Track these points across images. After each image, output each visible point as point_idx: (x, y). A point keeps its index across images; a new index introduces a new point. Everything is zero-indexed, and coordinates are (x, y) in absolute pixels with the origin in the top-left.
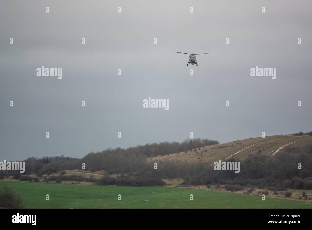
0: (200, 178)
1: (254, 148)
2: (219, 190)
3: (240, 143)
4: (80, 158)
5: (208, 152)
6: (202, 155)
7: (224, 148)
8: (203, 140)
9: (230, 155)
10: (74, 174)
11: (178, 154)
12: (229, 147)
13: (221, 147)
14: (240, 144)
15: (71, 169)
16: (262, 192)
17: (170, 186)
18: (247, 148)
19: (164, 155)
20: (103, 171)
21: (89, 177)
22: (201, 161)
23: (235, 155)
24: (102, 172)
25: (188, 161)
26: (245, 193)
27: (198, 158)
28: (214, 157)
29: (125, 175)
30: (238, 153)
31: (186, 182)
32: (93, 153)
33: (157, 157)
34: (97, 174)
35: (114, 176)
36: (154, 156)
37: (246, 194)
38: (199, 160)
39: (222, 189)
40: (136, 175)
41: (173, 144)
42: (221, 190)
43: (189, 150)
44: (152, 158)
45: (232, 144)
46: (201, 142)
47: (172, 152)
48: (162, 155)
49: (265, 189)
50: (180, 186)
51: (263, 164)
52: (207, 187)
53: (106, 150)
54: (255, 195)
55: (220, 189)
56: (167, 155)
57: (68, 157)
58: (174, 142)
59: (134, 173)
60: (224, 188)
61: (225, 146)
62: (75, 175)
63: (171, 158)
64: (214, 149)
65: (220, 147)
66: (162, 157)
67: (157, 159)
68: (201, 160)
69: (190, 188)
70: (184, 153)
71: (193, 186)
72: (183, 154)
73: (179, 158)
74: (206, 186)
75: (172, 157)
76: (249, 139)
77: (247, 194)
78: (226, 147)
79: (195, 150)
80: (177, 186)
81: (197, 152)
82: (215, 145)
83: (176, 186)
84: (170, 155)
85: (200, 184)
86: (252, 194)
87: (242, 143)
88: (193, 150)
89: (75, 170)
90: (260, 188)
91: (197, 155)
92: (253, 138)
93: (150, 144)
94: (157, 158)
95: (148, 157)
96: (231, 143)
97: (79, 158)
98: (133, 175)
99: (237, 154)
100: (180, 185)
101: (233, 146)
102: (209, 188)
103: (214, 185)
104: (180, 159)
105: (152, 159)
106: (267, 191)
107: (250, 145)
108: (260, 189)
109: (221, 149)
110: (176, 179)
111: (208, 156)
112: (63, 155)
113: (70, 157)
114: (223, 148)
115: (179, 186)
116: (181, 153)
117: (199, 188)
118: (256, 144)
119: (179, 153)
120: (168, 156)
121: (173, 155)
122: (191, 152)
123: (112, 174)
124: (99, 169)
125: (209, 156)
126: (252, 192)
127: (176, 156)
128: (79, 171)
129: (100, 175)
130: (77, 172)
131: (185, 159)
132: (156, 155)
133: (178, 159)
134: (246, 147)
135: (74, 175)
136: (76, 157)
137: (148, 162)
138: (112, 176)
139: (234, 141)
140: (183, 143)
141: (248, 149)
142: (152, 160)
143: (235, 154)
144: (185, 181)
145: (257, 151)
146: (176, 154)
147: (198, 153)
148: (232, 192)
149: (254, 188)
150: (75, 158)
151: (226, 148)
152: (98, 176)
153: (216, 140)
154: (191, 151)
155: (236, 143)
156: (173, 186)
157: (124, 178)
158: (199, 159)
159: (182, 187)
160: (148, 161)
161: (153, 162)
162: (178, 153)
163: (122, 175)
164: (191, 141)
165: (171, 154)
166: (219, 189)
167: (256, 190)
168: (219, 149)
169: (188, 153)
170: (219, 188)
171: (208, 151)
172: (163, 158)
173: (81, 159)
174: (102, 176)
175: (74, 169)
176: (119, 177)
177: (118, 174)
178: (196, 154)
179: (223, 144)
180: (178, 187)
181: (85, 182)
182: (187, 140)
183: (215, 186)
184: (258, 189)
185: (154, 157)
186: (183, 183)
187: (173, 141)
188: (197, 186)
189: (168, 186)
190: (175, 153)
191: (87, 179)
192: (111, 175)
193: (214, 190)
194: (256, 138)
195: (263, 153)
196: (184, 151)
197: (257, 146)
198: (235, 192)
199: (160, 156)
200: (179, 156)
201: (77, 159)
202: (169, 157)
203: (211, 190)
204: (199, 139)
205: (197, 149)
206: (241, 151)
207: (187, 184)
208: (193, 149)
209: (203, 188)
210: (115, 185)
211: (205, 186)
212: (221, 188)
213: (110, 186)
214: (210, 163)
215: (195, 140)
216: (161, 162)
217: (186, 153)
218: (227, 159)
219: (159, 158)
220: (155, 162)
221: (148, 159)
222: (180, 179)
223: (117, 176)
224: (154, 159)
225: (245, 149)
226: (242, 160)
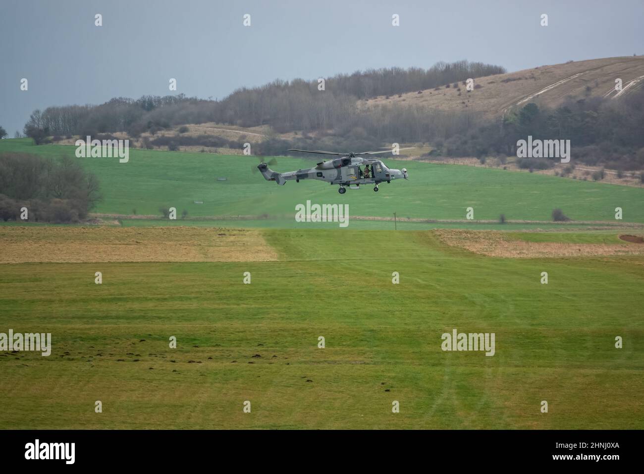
0: (465, 143)
1: (576, 82)
2: (505, 168)
3: (548, 72)
4: (218, 101)
5: (482, 89)
6: (470, 96)
7: (515, 82)
8: (473, 65)
9: (527, 97)
10: (205, 133)
11: (420, 93)
12: (526, 79)
13: (508, 81)
14: (549, 74)
15: (198, 122)
16: (592, 172)
17: (403, 160)
18: (563, 82)
19: (392, 94)
20: (265, 125)
21: (236, 140)
22: (467, 108)
23: (538, 95)
24: (265, 128)
25: (440, 108)
26: (557, 174)
27: (462, 101)
28: (495, 99)
29: (311, 135)
30: (544, 92)
31: (435, 151)
32: (245, 89)
33: (377, 98)
34: (254, 132)
35: (289, 137)
36: (370, 98)
37: (559, 176)
38: (464, 105)
39: (510, 165)
40: (334, 135)
41: (410, 72)
42: (508, 169)
43: (444, 84)
44: (367, 100)
45: (532, 74)
46: (469, 70)
47: (408, 90)
48: (388, 93)
49: (599, 166)
50: (424, 158)
51: (595, 115)
52: (479, 161)
53: (271, 83)
54: (577, 178)
55: (506, 166)
56: (397, 96)
57: (194, 98)
58: (412, 68)
59: (330, 132)
60: (515, 164)
61: (518, 77)
62: (209, 133)
63: (405, 102)
64: (495, 84)
65: (506, 78)
66: (387, 98)
67: (378, 103)
68: (467, 106)
69: (445, 163)
70: (432, 90)
71: (451, 158)
72: (431, 93)
73: (422, 102)
74: (477, 160)
75: (409, 99)
76: (568, 63)
77: (562, 176)
78: (520, 79)
79: (456, 86)
80: (418, 159)
81: (459, 90)
82: (495, 75)
83: (416, 159)
84: (404, 96)
85: (465, 154)
86: (571, 176)
87: (551, 72)
88: (452, 85)
89: (208, 124)
90: (590, 163)
91: (460, 95)
92: (575, 60)
93: (362, 73)
94: (376, 101)
95: (359, 98)
96: (530, 71)
97: (217, 99)
98: (327, 135)
99: (541, 94)
100: (424, 157)
101: (533, 78)
102: (483, 162)
103: (495, 157)
104: (424, 103)
105: (368, 102)
106: (604, 171)
107: (568, 76)
108: (589, 167)
109: (509, 83)
110: (416, 144)
111: (482, 98)
112: (182, 94)
113: (199, 98)
114: (513, 82)
115: (422, 160)
116: (426, 92)
117: (462, 164)
118: (582, 74)
119: (423, 90)
120: (400, 97)
121: (411, 94)
122: (448, 89)
123: (283, 131)
124: (257, 123)
125: (484, 97)
126: (571, 173)
127: (416, 97)
128: (216, 126)
129: (258, 135)
130: (211, 128)
131: (433, 104)
132: (375, 94)
133: (421, 104)
134: (559, 80)
135: (206, 134)
136: (209, 98)
137: (358, 109)
138: (283, 137)
139: (537, 68)
140: (431, 70)
141: (565, 84)
142: (367, 106)
143: (537, 94)
144: (436, 149)
145: (583, 88)
146: (417, 92)
147: (461, 91)
148: (531, 171)
149: (577, 164)
150: (209, 100)
151: (520, 82)
152: (255, 136)
153: (498, 65)
154: (448, 87)
155: (540, 72)
156: (409, 159)
157: (309, 141)
158: (464, 103)
159: (427, 161)
160: (359, 107)
161: (368, 108)
162: (421, 91)
163: (303, 134)
164: (448, 67)
165: (406, 93)
166: (504, 166)
167: (581, 169)
168: (504, 84)
169: (440, 91)
170: (505, 164)
171: (483, 87)
172: (389, 100)
173: (221, 102)
174: (264, 136)
175: (205, 122)
176: (298, 139)
177: (296, 134)
178: (458, 93)
179: (513, 74)
180: (421, 161)
181: (228, 149)
182: (438, 64)
183: (496, 159)
184: (584, 167)
185: (372, 99)
186: (431, 153)
187: (411, 67)
188: (459, 159)
189: (400, 159)
190: (414, 91)
191: (233, 142)
192: (282, 135)
193: (494, 167)
194: (580, 62)
195: (594, 94)
196: (433, 88)
197: (583, 78)
198: (537, 172)
199: (384, 97)
200: (422, 97)
201: (211, 101)
202: (402, 98)
203: (487, 167)
204: (464, 62)
205: (460, 84)
206: (550, 87)
207: (439, 155)
208: (452, 82)
209: (472, 163)
210: (289, 156)
211: (475, 160)
212: (509, 163)
213: (281, 156)
214: (485, 112)
215: (455, 65)
216: (385, 108)
217: (436, 92)
218: (522, 104)
219: (381, 101)
220: (373, 108)
221: (359, 103)
222: (424, 144)
223: (294, 138)
224: (371, 102)
225: (558, 84)
226: (553, 105)
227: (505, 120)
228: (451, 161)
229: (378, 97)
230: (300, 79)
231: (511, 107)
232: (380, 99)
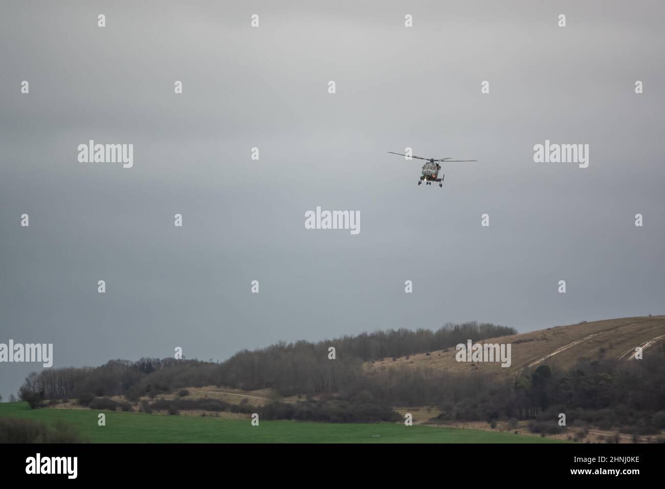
0: (475, 406)
1: (590, 343)
2: (516, 433)
3: (561, 333)
7: (526, 343)
8: (482, 327)
9: (539, 358)
10: (206, 396)
11: (428, 354)
12: (538, 340)
13: (519, 342)
14: (561, 335)
15: (199, 386)
16: (606, 436)
18: (575, 343)
19: (399, 356)
20: (269, 389)
21: (238, 403)
22: (477, 371)
23: (551, 357)
24: (267, 391)
25: (449, 370)
26: (570, 439)
27: (471, 363)
29: (316, 398)
30: (556, 354)
31: (444, 415)
32: (246, 351)
33: (383, 360)
34: (256, 395)
35: (292, 401)
36: (377, 360)
37: (572, 441)
38: (474, 367)
39: (521, 430)
40: (339, 398)
41: (417, 332)
42: (519, 433)
43: (452, 346)
44: (374, 363)
45: (544, 335)
46: (479, 331)
47: (416, 351)
48: (395, 356)
49: (614, 430)
50: (432, 422)
51: (610, 377)
52: (489, 425)
53: (274, 344)
55: (517, 430)
56: (405, 358)
57: (195, 360)
58: (420, 330)
59: (335, 395)
60: (527, 428)
61: (530, 338)
62: (210, 397)
63: (413, 364)
65: (517, 340)
66: (394, 360)
67: (385, 365)
68: (477, 368)
69: (454, 427)
70: (440, 352)
71: (461, 422)
72: (439, 355)
73: (431, 363)
74: (487, 424)
75: (416, 362)
76: (581, 324)
77: (575, 440)
78: (531, 340)
80: (427, 424)
82: (506, 337)
83: (424, 423)
84: (412, 358)
85: (475, 419)
86: (585, 440)
87: (564, 333)
89: (209, 388)
90: (603, 428)
92: (588, 321)
93: (369, 334)
94: (383, 363)
95: (365, 360)
96: (542, 332)
97: (218, 362)
98: (332, 398)
99: (553, 356)
100: (433, 420)
101: (544, 339)
102: (493, 427)
103: (505, 420)
104: (433, 365)
105: (374, 364)
106: (618, 435)
107: (581, 337)
108: (602, 431)
109: (520, 344)
110: (425, 408)
113: (199, 360)
114: (524, 344)
115: (431, 424)
116: (435, 354)
117: (472, 428)
118: (596, 335)
119: (431, 352)
120: (407, 359)
121: (419, 356)
123: (286, 395)
124: (259, 387)
127: (425, 359)
128: (217, 389)
129: (260, 398)
130: (212, 391)
131: (442, 366)
132: (381, 356)
133: (429, 367)
134: (572, 341)
135: (207, 398)
136: (211, 360)
137: (364, 371)
138: (287, 401)
139: (549, 329)
140: (439, 331)
141: (578, 345)
142: (373, 368)
143: (549, 356)
144: (445, 412)
145: (597, 349)
146: (425, 354)
148: (543, 436)
149: (591, 428)
150: (210, 362)
151: (532, 343)
152: (257, 400)
153: (509, 326)
155: (552, 332)
156: (417, 423)
157: (313, 405)
158: (473, 365)
159: (435, 426)
160: (365, 369)
161: (375, 370)
162: (429, 353)
163: (308, 398)
164: (457, 328)
165: (414, 355)
166: (515, 430)
167: (594, 433)
168: (515, 345)
169: (449, 353)
170: (516, 429)
172: (395, 362)
173: (222, 364)
174: (267, 399)
175: (206, 385)
176: (303, 403)
177: (300, 397)
179: (524, 335)
180: (429, 425)
181: (230, 413)
182: (447, 325)
183: (507, 423)
184: (598, 431)
186: (440, 417)
187: (419, 328)
188: (468, 423)
190: (422, 353)
191: (235, 406)
192: (286, 399)
193: (505, 431)
194: (593, 322)
195: (609, 355)
196: (442, 349)
197: (598, 340)
198: (549, 437)
199: (391, 359)
200: (430, 359)
201: (212, 364)
202: (409, 361)
203: (498, 431)
204: (475, 323)
206: (563, 349)
207: (448, 419)
209: (483, 427)
210: (293, 421)
211: (485, 424)
212: (521, 427)
213: (284, 421)
214: (497, 374)
215: (465, 326)
216: (392, 371)
217: (445, 354)
218: (533, 367)
219: (388, 363)
220: (380, 371)
221: (365, 366)
222: (432, 407)
223: (298, 401)
224: (377, 364)
225: (571, 345)
226: (566, 368)
227: (516, 383)
228: (461, 426)
229: (385, 359)
230: (304, 341)
231: (522, 369)
232: (387, 361)
